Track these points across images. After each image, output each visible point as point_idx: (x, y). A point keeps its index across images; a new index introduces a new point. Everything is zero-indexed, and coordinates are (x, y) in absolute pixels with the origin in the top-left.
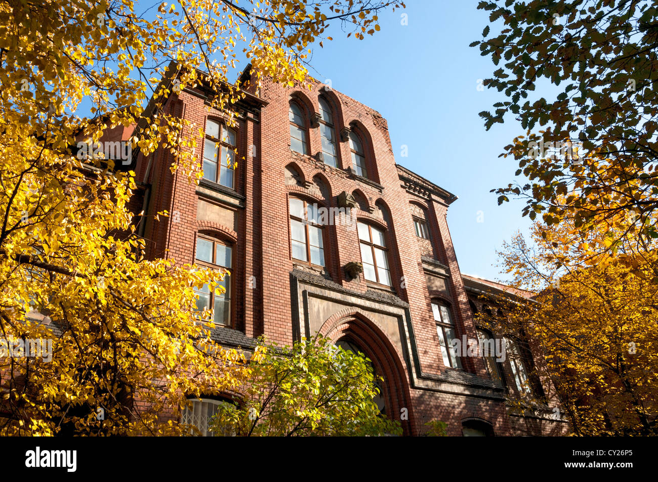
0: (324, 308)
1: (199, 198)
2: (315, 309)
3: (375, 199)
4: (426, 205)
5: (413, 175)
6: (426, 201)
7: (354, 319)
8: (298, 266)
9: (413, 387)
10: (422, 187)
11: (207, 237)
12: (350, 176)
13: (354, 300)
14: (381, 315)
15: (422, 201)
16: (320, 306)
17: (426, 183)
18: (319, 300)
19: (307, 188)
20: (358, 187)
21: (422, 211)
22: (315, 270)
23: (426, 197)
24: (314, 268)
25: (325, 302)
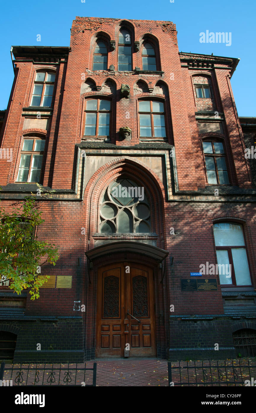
0: (98, 161)
1: (26, 118)
2: (92, 163)
3: (154, 82)
4: (210, 73)
5: (195, 55)
6: (210, 70)
7: (124, 164)
8: (87, 140)
9: (168, 201)
10: (204, 62)
11: (30, 137)
12: (136, 73)
13: (123, 152)
14: (147, 158)
15: (206, 72)
16: (96, 160)
17: (207, 58)
18: (95, 157)
19: (99, 91)
20: (140, 78)
21: (206, 79)
22: (100, 140)
23: (210, 68)
24: (99, 138)
25: (100, 157)
